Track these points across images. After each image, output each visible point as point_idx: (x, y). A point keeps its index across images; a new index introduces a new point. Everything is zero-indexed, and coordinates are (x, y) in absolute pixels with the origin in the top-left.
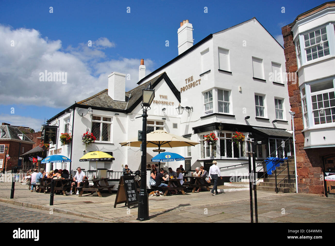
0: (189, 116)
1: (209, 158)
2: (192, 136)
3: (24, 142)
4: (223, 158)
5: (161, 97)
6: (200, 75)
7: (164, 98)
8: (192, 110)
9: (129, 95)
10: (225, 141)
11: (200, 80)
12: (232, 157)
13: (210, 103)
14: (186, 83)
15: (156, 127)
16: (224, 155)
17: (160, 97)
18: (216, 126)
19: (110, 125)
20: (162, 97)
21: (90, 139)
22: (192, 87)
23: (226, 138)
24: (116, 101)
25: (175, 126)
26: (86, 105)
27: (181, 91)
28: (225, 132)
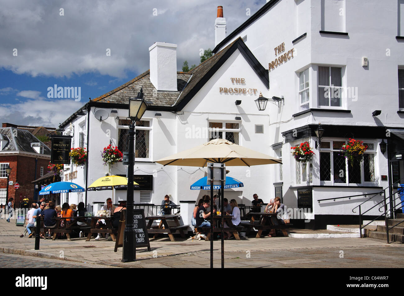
0: (279, 112)
1: (304, 184)
2: (283, 146)
3: (43, 157)
4: (327, 183)
5: (233, 82)
6: (293, 42)
7: (239, 82)
8: (282, 101)
9: (188, 78)
10: (332, 155)
11: (292, 51)
12: (345, 182)
13: (306, 90)
14: (276, 54)
15: (226, 133)
16: (329, 179)
17: (231, 82)
18: (312, 130)
19: (148, 131)
20: (235, 82)
21: (112, 155)
22: (284, 62)
23: (334, 149)
24: (162, 92)
25: (259, 129)
26: (108, 102)
27: (270, 68)
28: (331, 140)
